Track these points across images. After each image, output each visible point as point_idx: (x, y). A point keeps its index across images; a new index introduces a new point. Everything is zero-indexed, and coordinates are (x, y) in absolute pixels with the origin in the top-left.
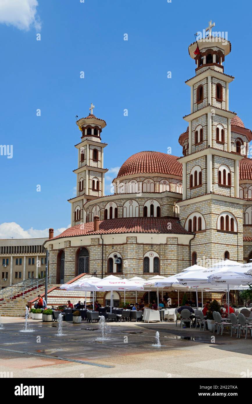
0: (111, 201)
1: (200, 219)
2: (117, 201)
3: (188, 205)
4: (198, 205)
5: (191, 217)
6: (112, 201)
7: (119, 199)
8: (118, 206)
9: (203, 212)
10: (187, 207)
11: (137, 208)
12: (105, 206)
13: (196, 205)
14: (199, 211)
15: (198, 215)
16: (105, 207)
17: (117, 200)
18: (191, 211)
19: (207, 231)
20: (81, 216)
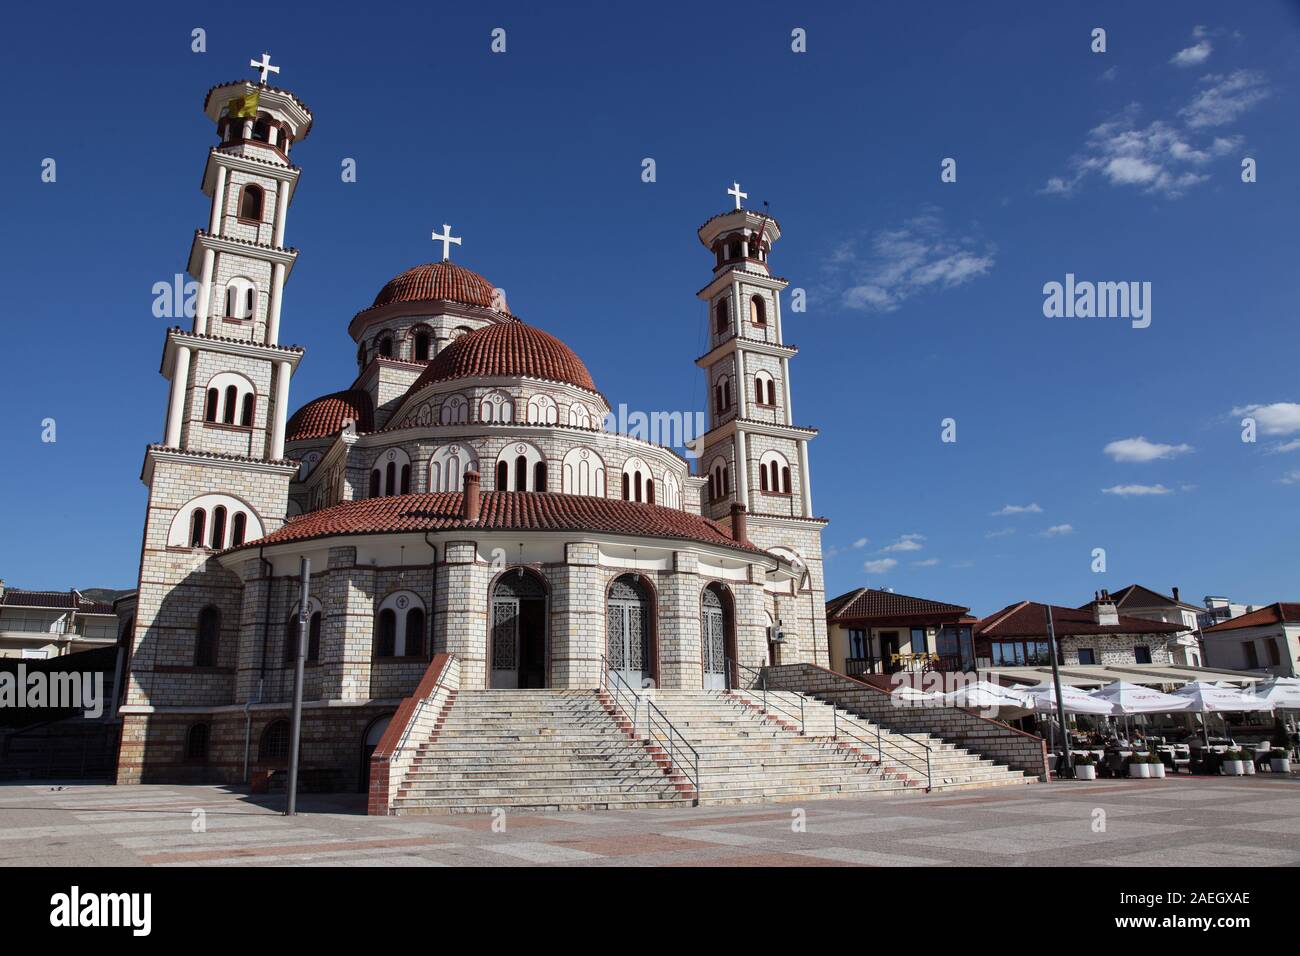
0: (638, 455)
2: (652, 461)
3: (761, 527)
6: (641, 456)
8: (655, 476)
10: (760, 530)
14: (792, 548)
18: (770, 542)
19: (814, 593)
20: (256, 416)
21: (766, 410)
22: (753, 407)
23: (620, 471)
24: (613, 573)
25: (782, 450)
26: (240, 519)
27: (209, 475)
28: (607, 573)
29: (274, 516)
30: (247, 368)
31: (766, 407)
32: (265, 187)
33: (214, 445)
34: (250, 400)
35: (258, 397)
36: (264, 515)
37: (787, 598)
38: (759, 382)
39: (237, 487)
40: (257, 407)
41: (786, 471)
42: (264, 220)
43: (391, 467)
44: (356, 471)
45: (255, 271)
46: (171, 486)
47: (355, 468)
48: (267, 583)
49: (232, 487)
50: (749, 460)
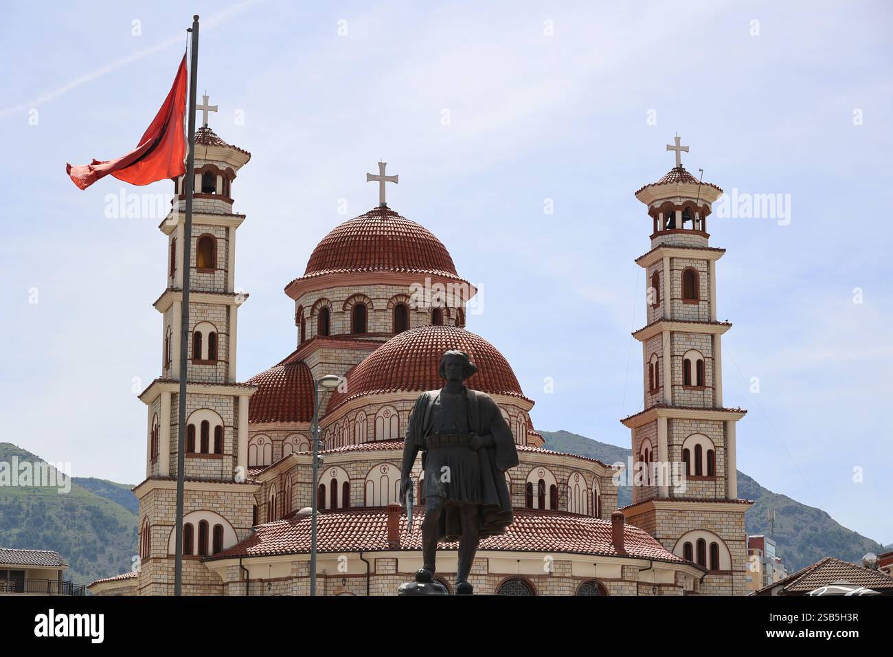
0: (542, 466)
1: (714, 547)
2: (556, 469)
3: (680, 511)
4: (712, 517)
5: (693, 539)
6: (544, 467)
7: (560, 466)
8: (559, 481)
9: (723, 534)
10: (680, 514)
11: (585, 494)
12: (527, 473)
13: (705, 515)
14: (714, 531)
15: (709, 539)
16: (528, 475)
17: (555, 466)
18: (690, 526)
19: (734, 573)
20: (225, 444)
21: (693, 392)
22: (679, 390)
23: (523, 482)
24: (501, 579)
25: (707, 433)
26: (218, 530)
27: (193, 497)
28: (496, 579)
29: (243, 526)
30: (215, 404)
31: (694, 388)
32: (217, 236)
33: (194, 472)
34: (219, 430)
35: (226, 428)
36: (236, 526)
37: (671, 588)
38: (687, 364)
39: (215, 505)
40: (225, 436)
41: (711, 454)
42: (218, 267)
43: (334, 482)
44: (305, 485)
45: (214, 316)
46: (167, 507)
47: (305, 483)
48: (245, 584)
49: (210, 505)
50: (670, 446)
